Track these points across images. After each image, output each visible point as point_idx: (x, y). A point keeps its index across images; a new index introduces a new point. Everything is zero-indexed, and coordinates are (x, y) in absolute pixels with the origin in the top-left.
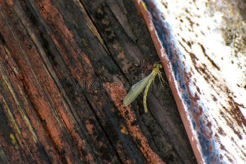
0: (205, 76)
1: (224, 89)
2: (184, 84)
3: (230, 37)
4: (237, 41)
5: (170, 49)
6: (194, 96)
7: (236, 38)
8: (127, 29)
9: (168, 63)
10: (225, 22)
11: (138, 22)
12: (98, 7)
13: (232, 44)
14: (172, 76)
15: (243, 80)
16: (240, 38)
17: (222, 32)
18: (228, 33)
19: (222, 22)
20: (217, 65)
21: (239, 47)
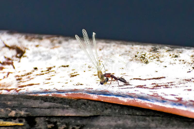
0: (164, 87)
1: (185, 82)
2: (162, 100)
3: (142, 59)
4: (149, 56)
5: (123, 94)
6: (177, 100)
7: (146, 55)
8: (82, 113)
9: (135, 101)
10: (126, 56)
11: (82, 104)
12: (46, 125)
13: (149, 60)
14: (148, 104)
15: (187, 67)
16: (148, 53)
17: (132, 62)
18: (137, 58)
19: (124, 58)
20: (159, 77)
21: (155, 57)
